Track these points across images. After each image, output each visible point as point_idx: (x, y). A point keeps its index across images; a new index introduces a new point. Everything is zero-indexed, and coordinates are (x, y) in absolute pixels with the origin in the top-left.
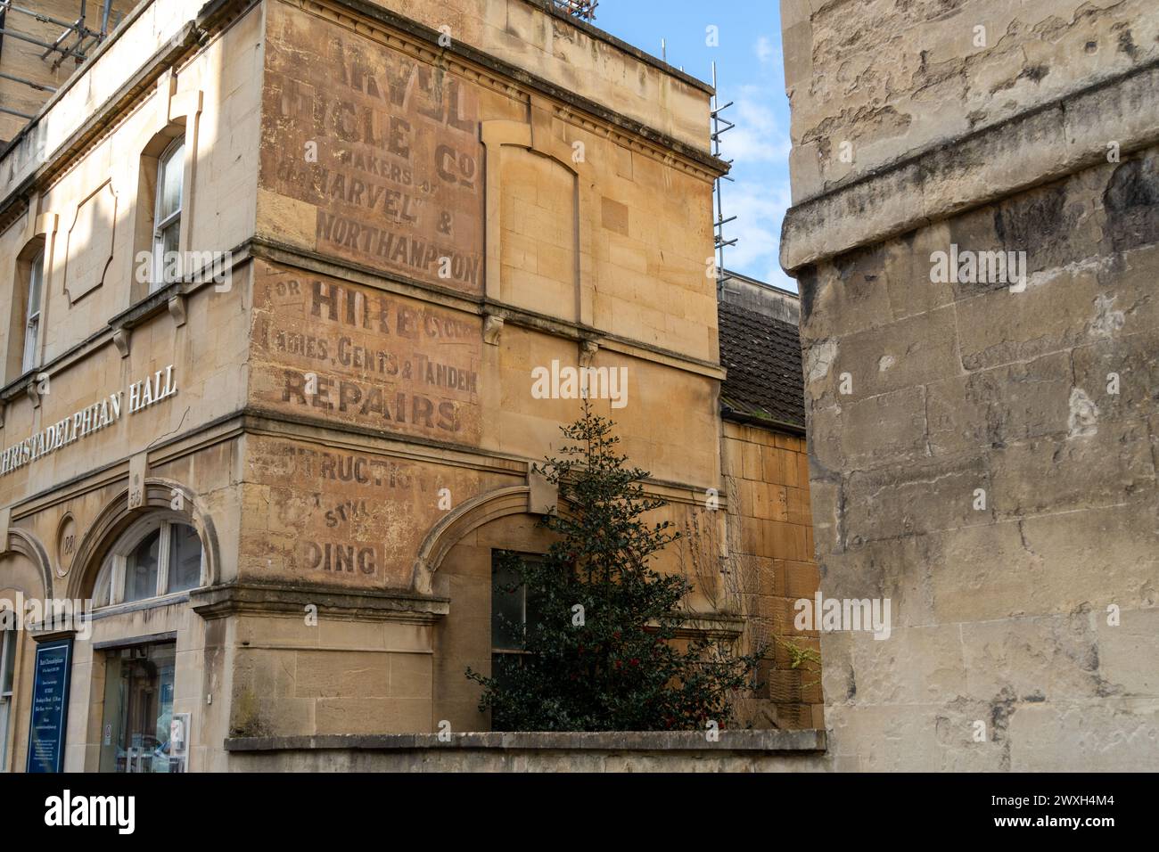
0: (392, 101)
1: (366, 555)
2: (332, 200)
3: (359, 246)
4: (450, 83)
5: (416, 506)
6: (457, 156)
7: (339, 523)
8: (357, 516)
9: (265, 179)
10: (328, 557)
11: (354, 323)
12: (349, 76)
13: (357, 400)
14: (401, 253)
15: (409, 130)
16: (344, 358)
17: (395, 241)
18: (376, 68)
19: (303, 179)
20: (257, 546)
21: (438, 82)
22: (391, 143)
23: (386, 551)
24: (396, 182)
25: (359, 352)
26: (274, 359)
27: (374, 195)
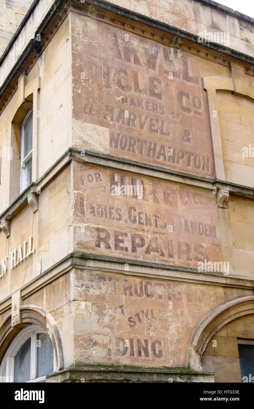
0: (149, 67)
1: (157, 345)
2: (117, 124)
3: (136, 151)
4: (183, 57)
5: (186, 311)
6: (191, 97)
7: (137, 324)
8: (149, 319)
9: (76, 114)
10: (132, 347)
11: (137, 198)
12: (122, 54)
13: (142, 245)
14: (162, 155)
15: (160, 83)
16: (133, 219)
17: (158, 148)
18: (138, 49)
19: (100, 113)
20: (86, 342)
21: (175, 56)
22: (150, 91)
23: (169, 342)
24: (155, 113)
25: (141, 215)
26: (89, 221)
27: (143, 121)
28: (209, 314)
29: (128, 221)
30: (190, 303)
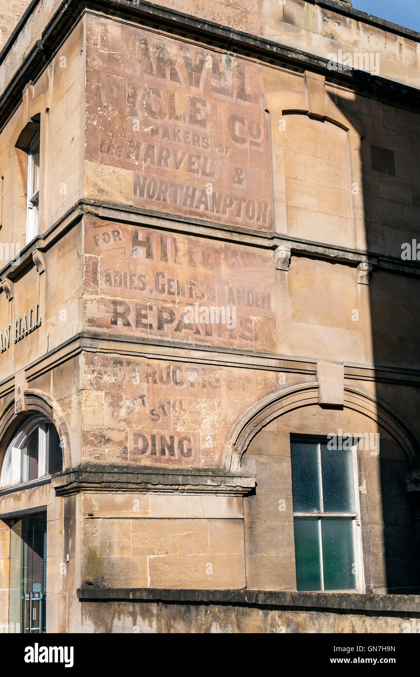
0: (191, 84)
1: (185, 443)
2: (144, 165)
3: (168, 199)
4: (238, 66)
5: (224, 400)
6: (246, 122)
7: (161, 418)
8: (176, 412)
9: (90, 154)
10: (154, 445)
11: (167, 261)
12: (155, 68)
13: (172, 321)
14: (203, 203)
15: (205, 106)
16: (160, 288)
17: (197, 194)
18: (176, 60)
19: (121, 151)
20: (96, 438)
21: (227, 66)
22: (191, 117)
23: (201, 439)
24: (197, 147)
25: (172, 283)
26: (103, 292)
27: (179, 159)
28: (254, 405)
29: (155, 292)
30: (231, 391)
